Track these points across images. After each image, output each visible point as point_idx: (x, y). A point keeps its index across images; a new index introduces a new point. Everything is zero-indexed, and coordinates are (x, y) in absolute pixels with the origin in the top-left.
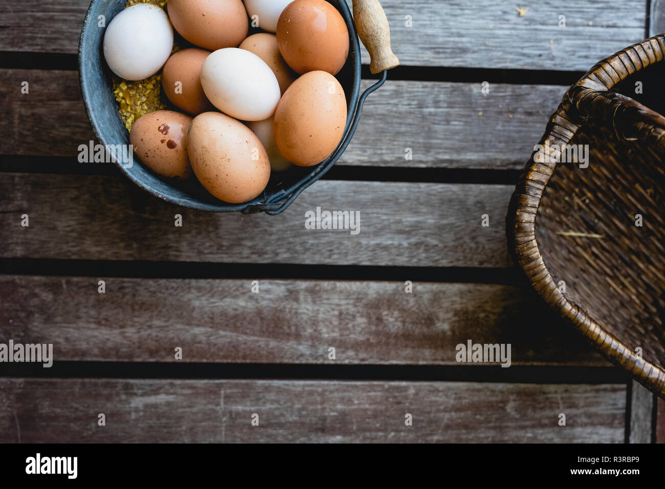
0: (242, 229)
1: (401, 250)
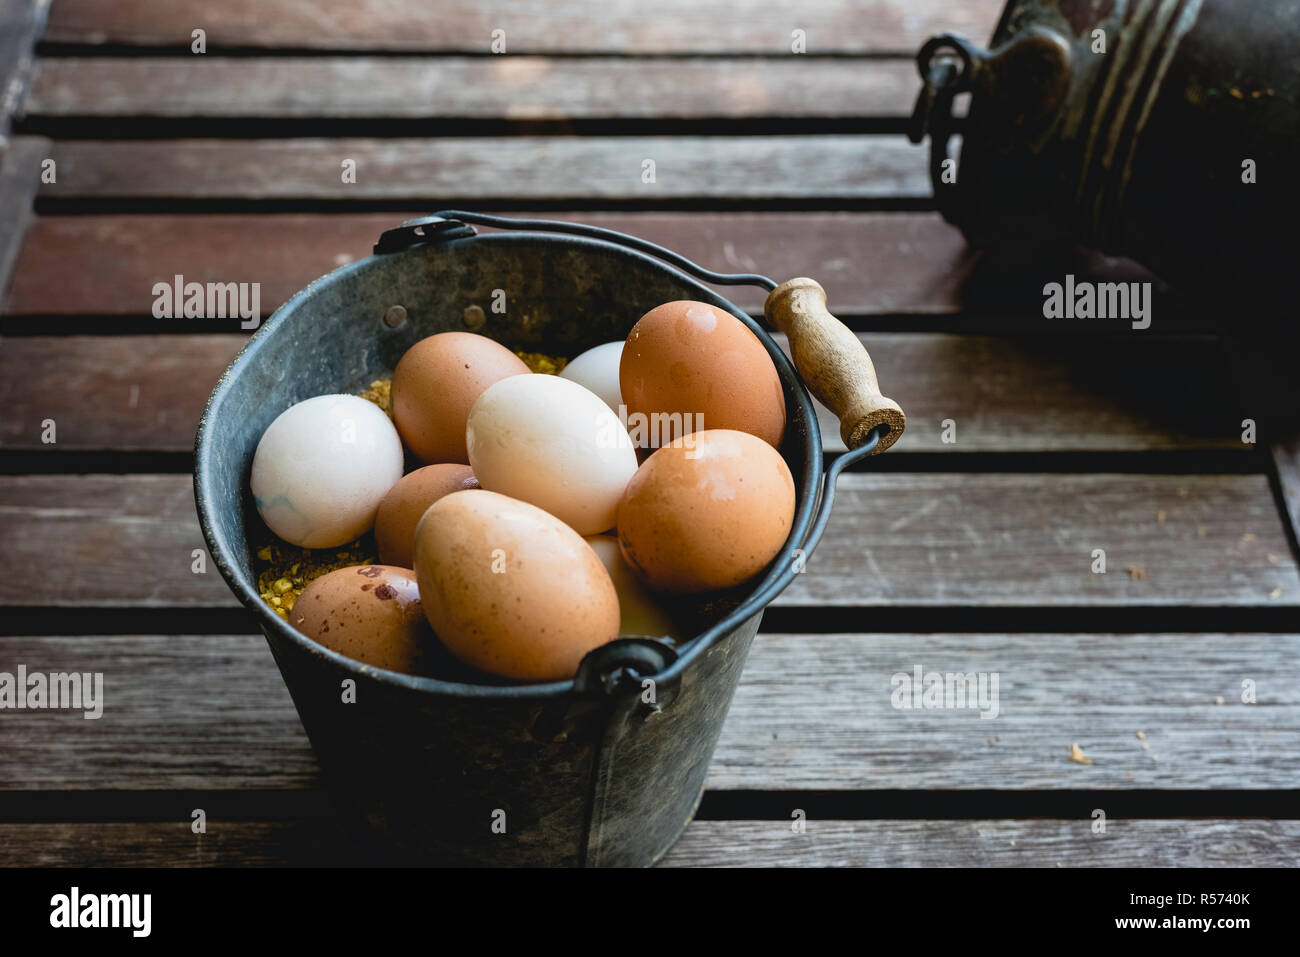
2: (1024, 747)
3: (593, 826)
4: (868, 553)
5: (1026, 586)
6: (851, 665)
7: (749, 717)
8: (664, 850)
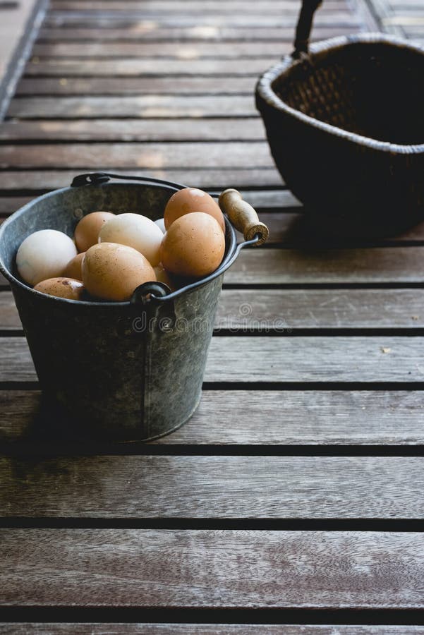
0: (128, 491)
1: (302, 506)
2: (371, 369)
4: (311, 313)
5: (373, 322)
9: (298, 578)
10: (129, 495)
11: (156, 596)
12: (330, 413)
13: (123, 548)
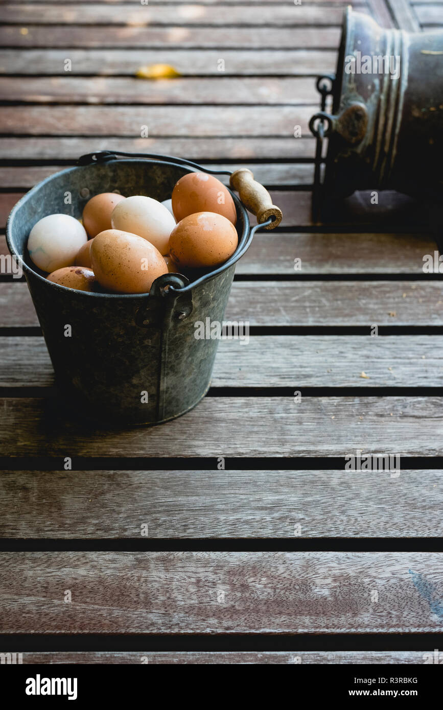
0: (88, 509)
1: (264, 524)
2: (342, 373)
3: (162, 377)
4: (281, 308)
5: (346, 319)
6: (272, 346)
7: (229, 363)
8: (193, 405)
9: (257, 601)
10: (89, 514)
11: (114, 622)
12: (297, 422)
13: (82, 571)
